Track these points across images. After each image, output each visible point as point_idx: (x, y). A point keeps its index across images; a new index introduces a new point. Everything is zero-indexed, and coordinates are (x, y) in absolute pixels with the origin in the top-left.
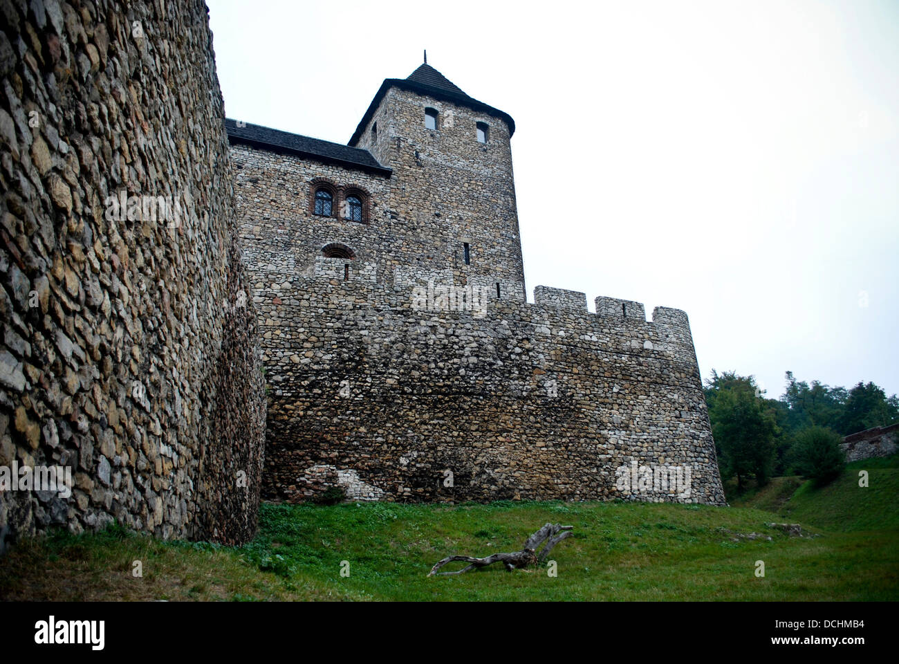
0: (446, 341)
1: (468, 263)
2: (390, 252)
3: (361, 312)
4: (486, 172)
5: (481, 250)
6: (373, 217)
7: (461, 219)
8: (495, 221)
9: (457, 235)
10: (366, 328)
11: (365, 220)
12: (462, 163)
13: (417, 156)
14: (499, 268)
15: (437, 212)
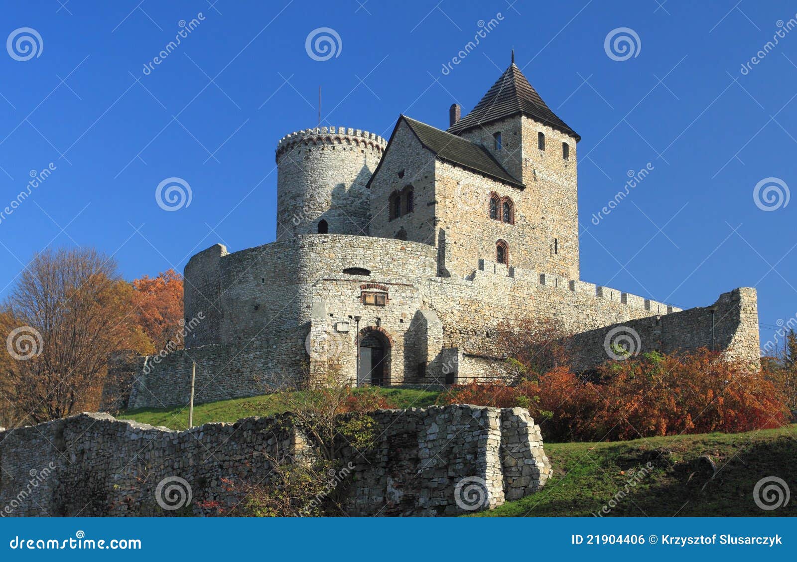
0: (592, 323)
1: (556, 253)
2: (523, 245)
3: (562, 306)
4: (566, 184)
5: (562, 244)
6: (515, 220)
7: (554, 221)
8: (569, 222)
9: (552, 233)
10: (564, 314)
11: (512, 223)
12: (555, 178)
13: (534, 173)
14: (569, 256)
15: (543, 216)
